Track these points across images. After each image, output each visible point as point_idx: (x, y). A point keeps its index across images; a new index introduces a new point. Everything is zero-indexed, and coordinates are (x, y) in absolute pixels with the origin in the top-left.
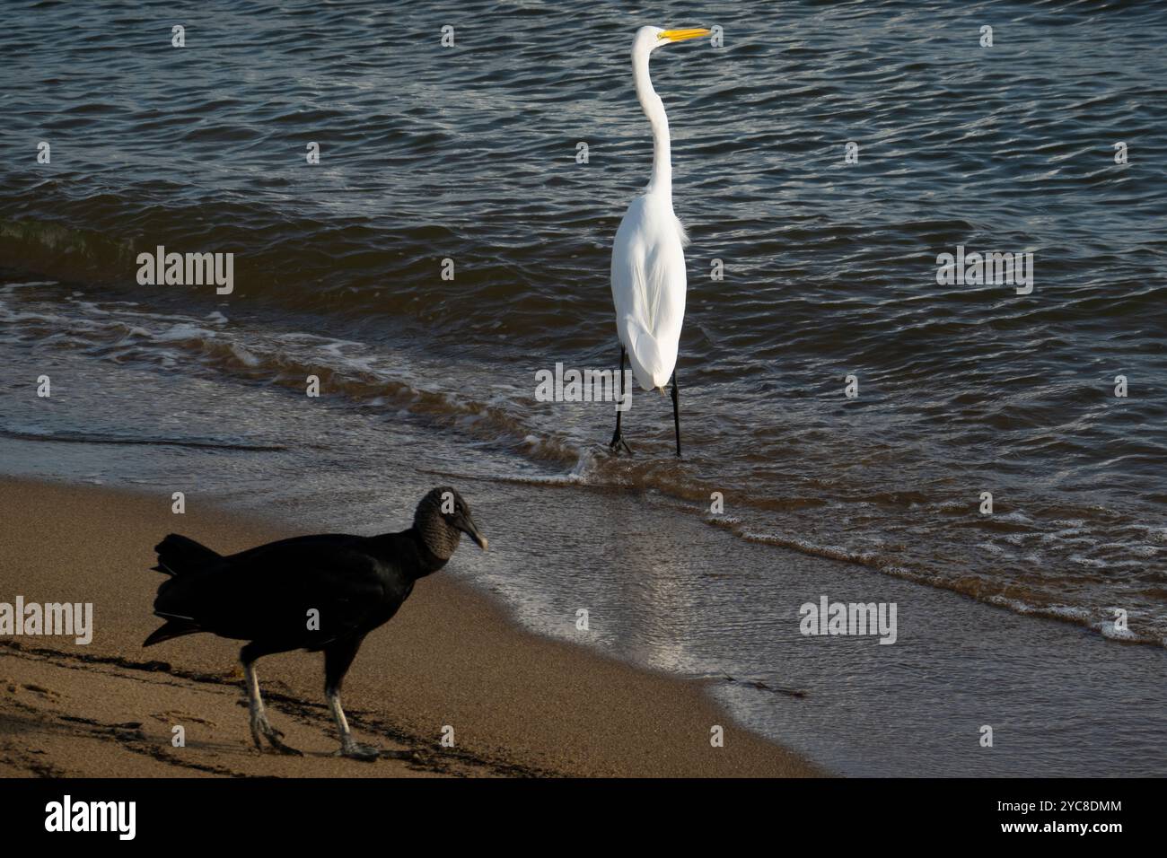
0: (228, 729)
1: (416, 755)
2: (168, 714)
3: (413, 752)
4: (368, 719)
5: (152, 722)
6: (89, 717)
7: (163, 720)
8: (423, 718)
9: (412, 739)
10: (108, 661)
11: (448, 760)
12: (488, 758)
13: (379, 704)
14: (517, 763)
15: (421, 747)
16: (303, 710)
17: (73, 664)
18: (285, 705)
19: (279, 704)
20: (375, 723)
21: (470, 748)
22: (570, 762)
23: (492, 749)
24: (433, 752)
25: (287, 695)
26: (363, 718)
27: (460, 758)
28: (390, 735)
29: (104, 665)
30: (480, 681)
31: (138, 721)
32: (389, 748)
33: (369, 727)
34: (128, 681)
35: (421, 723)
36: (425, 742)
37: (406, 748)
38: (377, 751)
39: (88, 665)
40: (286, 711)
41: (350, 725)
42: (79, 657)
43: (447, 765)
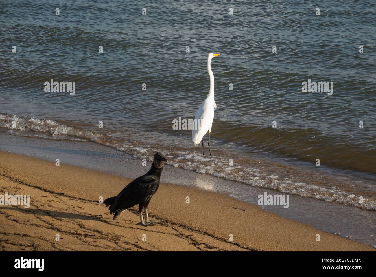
0: (121, 217)
1: (162, 223)
2: (108, 213)
3: (161, 222)
4: (152, 214)
5: (104, 215)
6: (91, 213)
7: (107, 214)
8: (163, 214)
9: (161, 219)
10: (95, 201)
11: (169, 224)
12: (177, 223)
13: (154, 211)
14: (184, 225)
15: (163, 221)
16: (137, 212)
17: (87, 202)
18: (133, 211)
19: (132, 211)
20: (153, 215)
21: (173, 221)
22: (195, 224)
23: (178, 222)
24: (165, 222)
25: (134, 209)
26: (150, 214)
27: (171, 223)
28: (156, 218)
29: (94, 202)
30: (176, 207)
31: (101, 214)
32: (156, 221)
33: (151, 216)
34: (99, 206)
35: (163, 216)
36: (164, 220)
37: (159, 221)
38: (153, 222)
39: (91, 202)
40: (133, 213)
41: (148, 216)
42: (89, 200)
43: (169, 225)
